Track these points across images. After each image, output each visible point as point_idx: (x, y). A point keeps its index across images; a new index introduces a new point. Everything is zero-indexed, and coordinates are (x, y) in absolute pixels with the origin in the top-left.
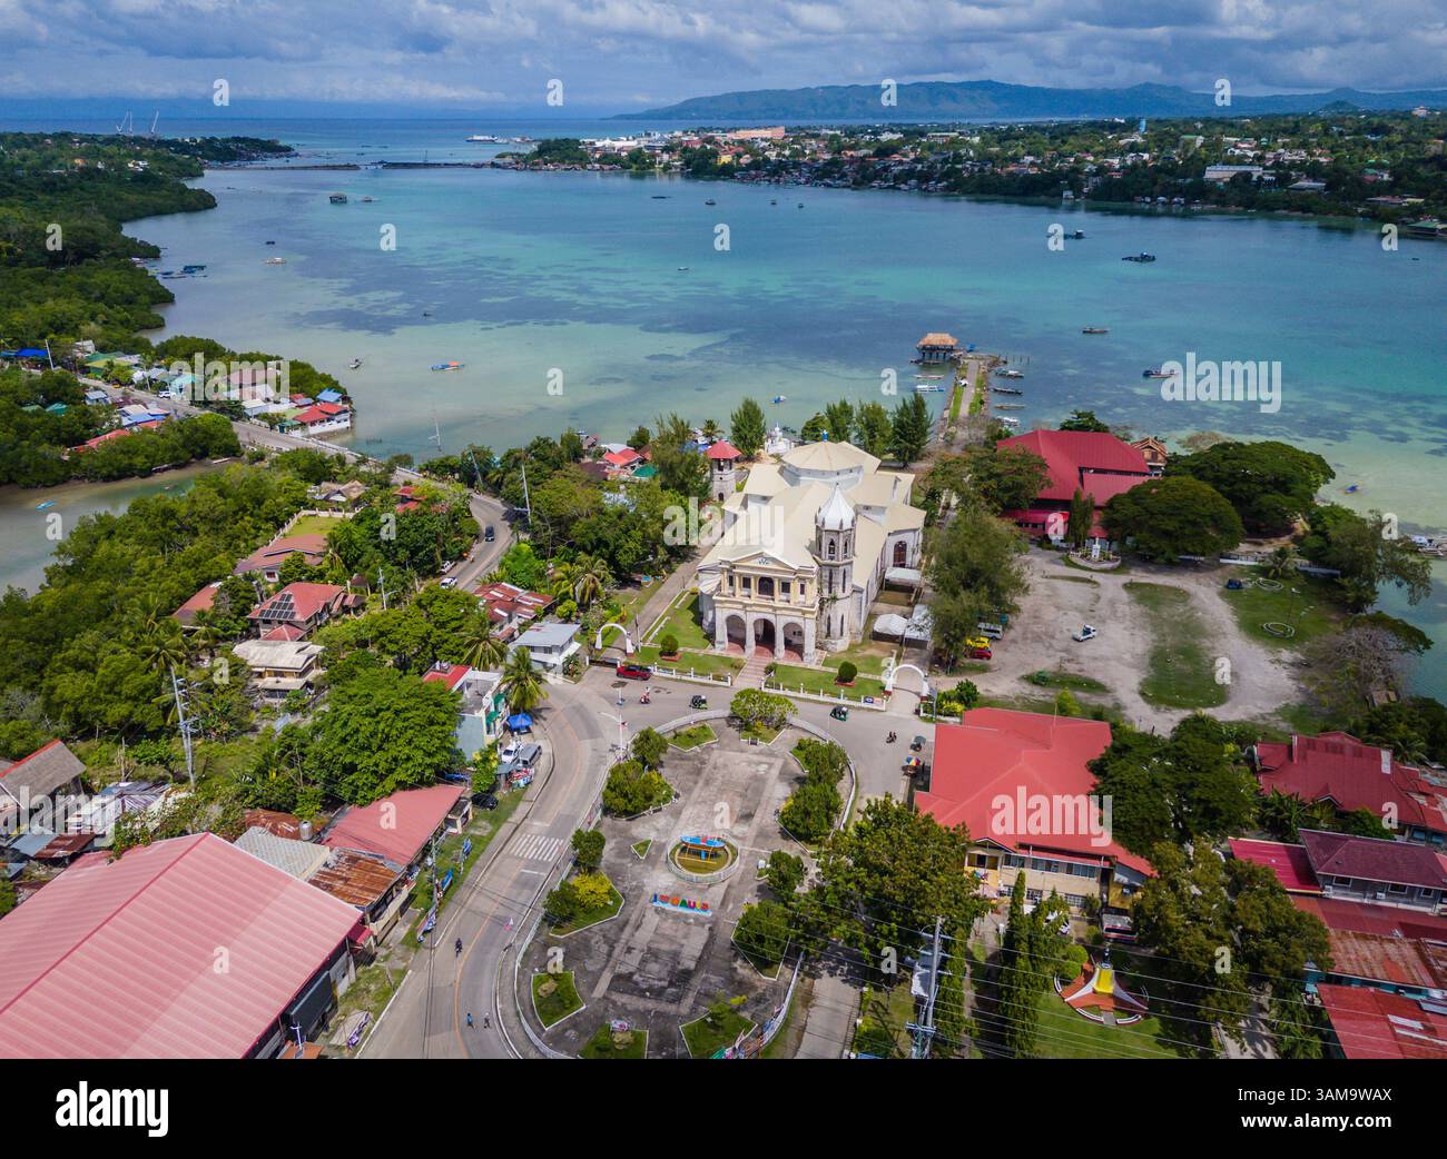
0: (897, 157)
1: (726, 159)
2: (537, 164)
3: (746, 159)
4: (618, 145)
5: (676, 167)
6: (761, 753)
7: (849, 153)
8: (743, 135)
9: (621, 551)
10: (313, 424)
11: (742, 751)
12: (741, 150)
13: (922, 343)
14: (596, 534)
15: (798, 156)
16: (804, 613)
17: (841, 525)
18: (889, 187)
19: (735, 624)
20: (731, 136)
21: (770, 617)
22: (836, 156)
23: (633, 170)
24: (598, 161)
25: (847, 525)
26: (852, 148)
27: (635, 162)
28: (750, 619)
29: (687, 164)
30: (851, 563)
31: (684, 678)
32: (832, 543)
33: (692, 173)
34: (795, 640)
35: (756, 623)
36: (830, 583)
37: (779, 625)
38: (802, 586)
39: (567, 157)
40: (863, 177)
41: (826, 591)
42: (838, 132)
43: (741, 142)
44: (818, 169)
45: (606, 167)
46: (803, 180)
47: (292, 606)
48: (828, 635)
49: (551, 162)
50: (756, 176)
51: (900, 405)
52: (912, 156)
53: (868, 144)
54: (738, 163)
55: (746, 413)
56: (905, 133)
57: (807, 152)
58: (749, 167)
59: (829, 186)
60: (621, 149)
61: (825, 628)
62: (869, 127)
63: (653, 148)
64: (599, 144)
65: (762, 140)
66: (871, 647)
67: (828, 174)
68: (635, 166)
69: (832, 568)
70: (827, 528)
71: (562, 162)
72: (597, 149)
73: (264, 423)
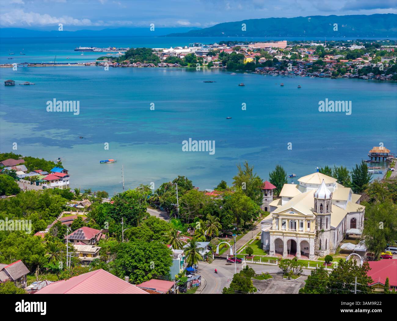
0: (360, 59)
1: (249, 60)
2: (126, 63)
3: (263, 60)
4: (178, 51)
5: (216, 65)
6: (292, 282)
7: (329, 57)
8: (259, 45)
9: (224, 218)
10: (52, 182)
11: (284, 281)
12: (259, 54)
13: (370, 152)
14: (213, 209)
15: (296, 58)
16: (309, 235)
17: (325, 197)
18: (356, 77)
19: (279, 242)
20: (251, 46)
21: (294, 239)
22: (321, 59)
23: (188, 67)
24: (165, 61)
25: (328, 197)
26: (331, 54)
27: (190, 62)
28: (285, 240)
29: (224, 63)
30: (330, 215)
31: (257, 263)
32: (321, 205)
33: (227, 68)
34: (305, 252)
35: (288, 241)
36: (321, 224)
37: (299, 241)
38: (309, 224)
39: (145, 59)
40: (339, 71)
41: (319, 228)
42: (322, 45)
43: (259, 50)
44: (309, 67)
45: (171, 65)
46: (300, 73)
47: (83, 234)
48: (320, 249)
49: (135, 62)
50: (269, 70)
51: (355, 168)
52: (370, 59)
53: (341, 52)
54: (257, 62)
55: (278, 173)
56: (367, 46)
57: (302, 56)
58: (264, 64)
59: (317, 76)
60: (180, 54)
61: (318, 245)
62: (343, 42)
63: (201, 53)
64: (165, 51)
65: (273, 49)
66: (340, 255)
67: (317, 69)
68: (189, 64)
69: (322, 217)
70: (319, 198)
71: (143, 62)
72: (164, 54)
73: (27, 181)
